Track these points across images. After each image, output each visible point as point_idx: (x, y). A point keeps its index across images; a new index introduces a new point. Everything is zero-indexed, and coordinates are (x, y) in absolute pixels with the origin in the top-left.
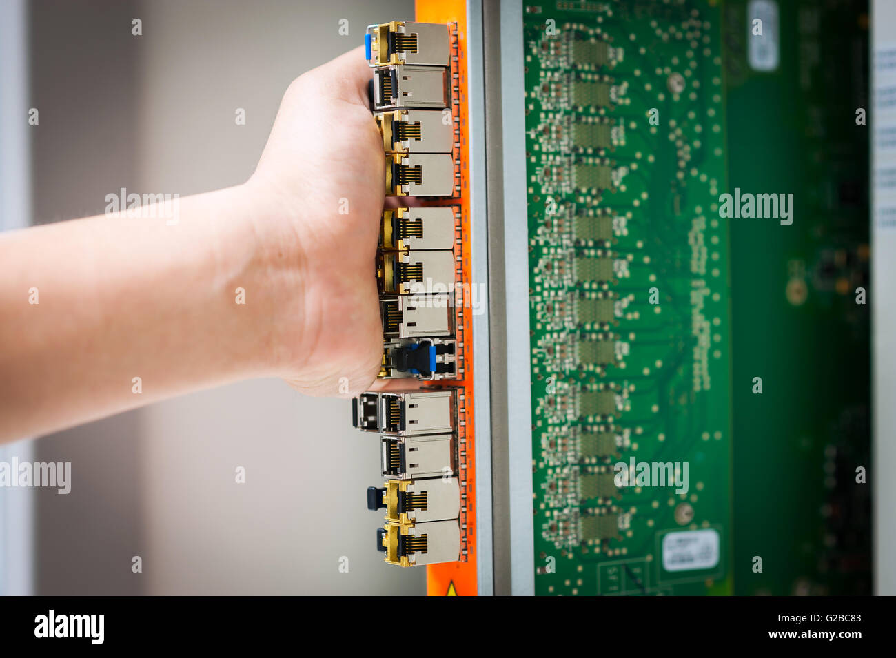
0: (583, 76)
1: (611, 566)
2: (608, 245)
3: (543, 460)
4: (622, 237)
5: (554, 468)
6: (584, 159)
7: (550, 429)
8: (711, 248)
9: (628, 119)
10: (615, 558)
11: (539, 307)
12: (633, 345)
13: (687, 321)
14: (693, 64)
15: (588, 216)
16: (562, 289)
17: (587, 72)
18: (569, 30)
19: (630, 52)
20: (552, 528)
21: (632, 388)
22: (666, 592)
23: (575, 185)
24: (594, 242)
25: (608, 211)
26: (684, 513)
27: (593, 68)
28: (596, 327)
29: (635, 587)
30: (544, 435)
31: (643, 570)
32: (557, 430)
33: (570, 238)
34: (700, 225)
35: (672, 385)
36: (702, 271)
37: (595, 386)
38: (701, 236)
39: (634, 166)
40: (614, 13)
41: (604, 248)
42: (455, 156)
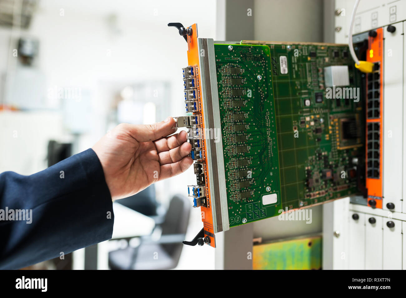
0: (234, 77)
1: (249, 205)
6: (235, 99)
8: (272, 120)
10: (250, 202)
13: (266, 139)
15: (237, 114)
16: (231, 134)
18: (229, 65)
19: (247, 70)
20: (232, 197)
21: (252, 158)
22: (265, 210)
23: (233, 106)
24: (240, 121)
25: (243, 112)
26: (268, 189)
27: (236, 75)
28: (241, 143)
29: (256, 209)
30: (229, 173)
31: (258, 205)
32: (232, 171)
33: (233, 120)
34: (268, 114)
35: (263, 156)
36: (269, 126)
37: (242, 159)
38: (268, 117)
39: (249, 100)
40: (241, 60)
41: (242, 122)
42: (199, 101)
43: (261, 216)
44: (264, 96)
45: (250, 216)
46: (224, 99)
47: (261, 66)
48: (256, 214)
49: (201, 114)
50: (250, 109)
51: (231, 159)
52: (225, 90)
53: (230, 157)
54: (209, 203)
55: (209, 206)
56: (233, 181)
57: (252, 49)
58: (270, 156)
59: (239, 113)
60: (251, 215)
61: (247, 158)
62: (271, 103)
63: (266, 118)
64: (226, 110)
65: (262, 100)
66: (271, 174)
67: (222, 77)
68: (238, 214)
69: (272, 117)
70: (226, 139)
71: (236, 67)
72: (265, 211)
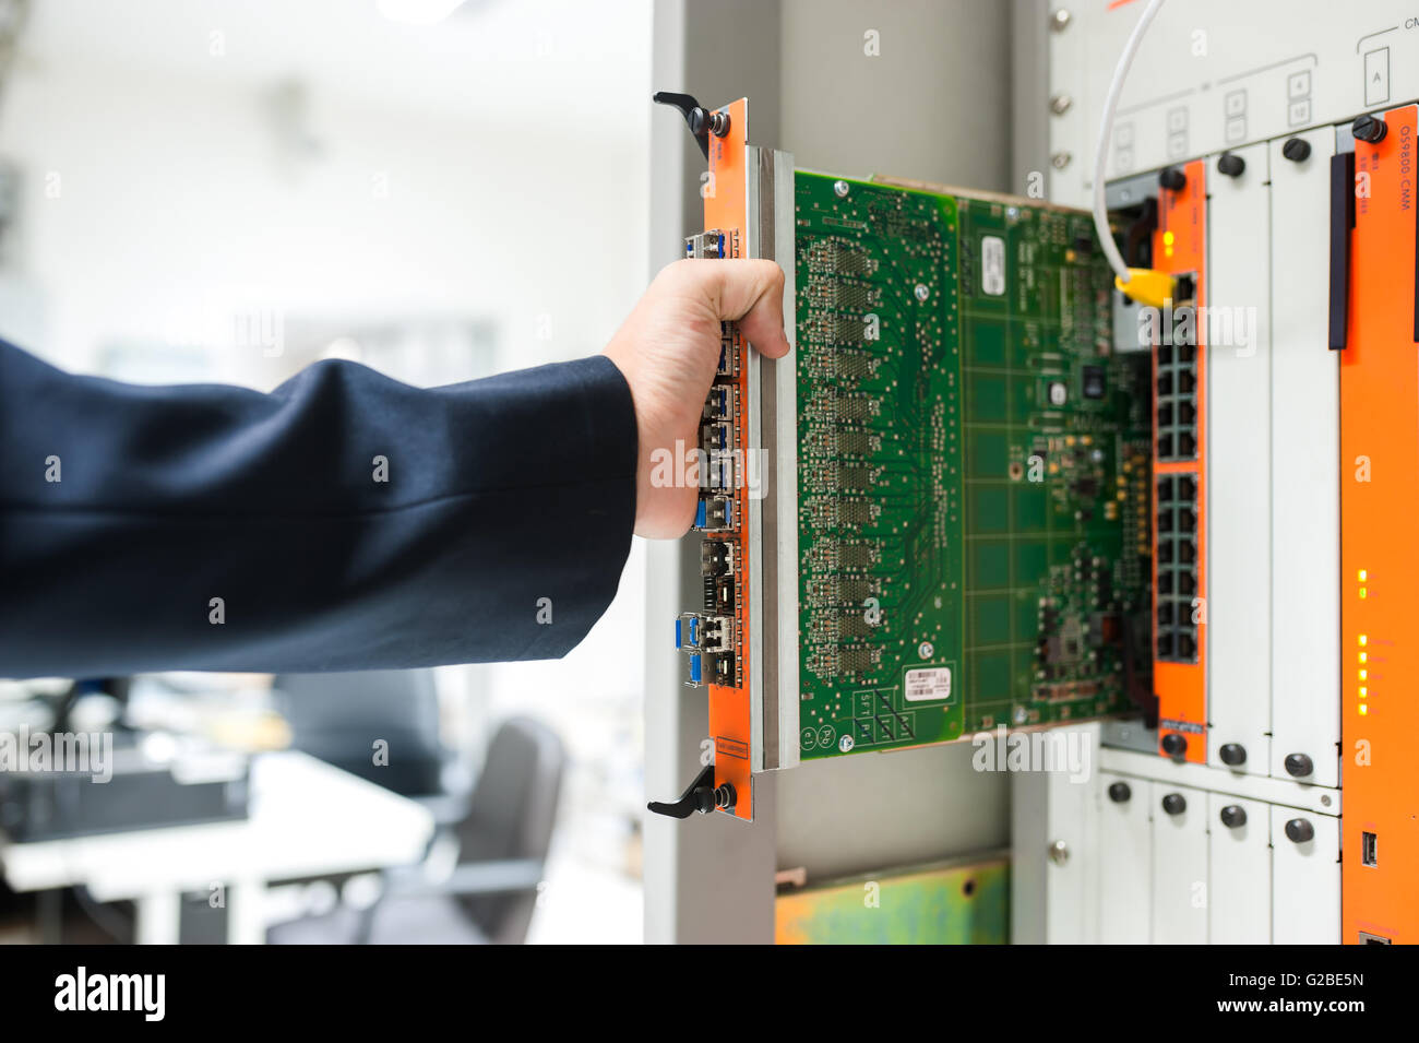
1: (865, 694)
2: (864, 423)
3: (807, 603)
4: (876, 417)
5: (817, 609)
7: (814, 577)
8: (949, 430)
10: (867, 687)
11: (805, 473)
12: (884, 508)
13: (929, 490)
14: (935, 277)
16: (825, 458)
17: (848, 278)
18: (833, 242)
23: (837, 371)
24: (853, 420)
25: (865, 393)
27: (853, 275)
28: (854, 491)
29: (884, 712)
33: (832, 417)
36: (941, 448)
37: (852, 542)
38: (940, 419)
39: (886, 359)
41: (860, 425)
43: (899, 737)
45: (865, 732)
48: (882, 725)
59: (853, 396)
60: (866, 727)
68: (828, 720)
71: (853, 252)
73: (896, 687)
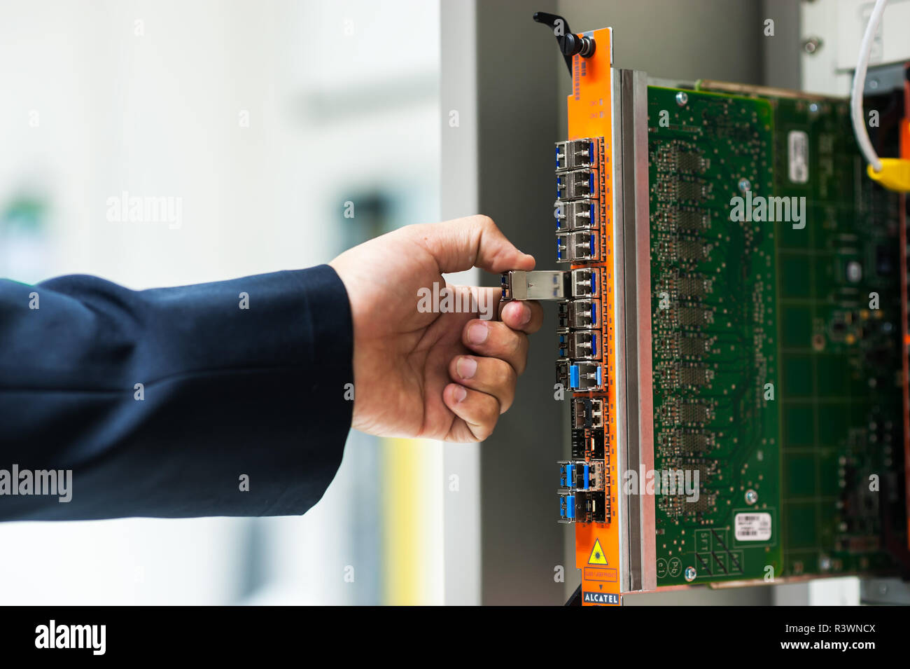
0: (684, 177)
1: (704, 532)
2: (700, 299)
3: (659, 452)
4: (709, 294)
5: (666, 458)
6: (685, 237)
7: (663, 430)
8: (767, 305)
9: (713, 210)
10: (706, 526)
11: (656, 342)
12: (716, 372)
13: (752, 357)
14: (755, 172)
15: (687, 278)
16: (671, 330)
17: (687, 175)
18: (676, 145)
19: (715, 162)
20: (665, 502)
21: (716, 403)
22: (739, 554)
23: (679, 256)
24: (692, 297)
25: (700, 274)
26: (751, 496)
27: (691, 172)
28: (693, 358)
29: (719, 548)
30: (659, 434)
31: (724, 536)
32: (668, 431)
33: (676, 294)
34: (759, 288)
35: (742, 403)
36: (762, 321)
37: (692, 401)
38: (760, 296)
39: (717, 244)
40: (704, 134)
41: (697, 301)
42: (602, 232)
43: (731, 572)
44: (752, 239)
45: (705, 565)
46: (659, 235)
47: (750, 155)
48: (718, 560)
49: (605, 268)
50: (719, 270)
51: (666, 398)
52: (664, 211)
53: (666, 392)
54: (609, 509)
55: (609, 519)
56: (669, 460)
57: (730, 107)
58: (759, 406)
59: (692, 277)
60: (705, 561)
61: (703, 400)
62: (768, 258)
63: (754, 299)
64: (663, 264)
65: (746, 247)
66: (760, 456)
67: (658, 176)
68: (676, 553)
69: (770, 299)
70: (658, 342)
71: (690, 153)
72: (739, 558)
73: (728, 528)
